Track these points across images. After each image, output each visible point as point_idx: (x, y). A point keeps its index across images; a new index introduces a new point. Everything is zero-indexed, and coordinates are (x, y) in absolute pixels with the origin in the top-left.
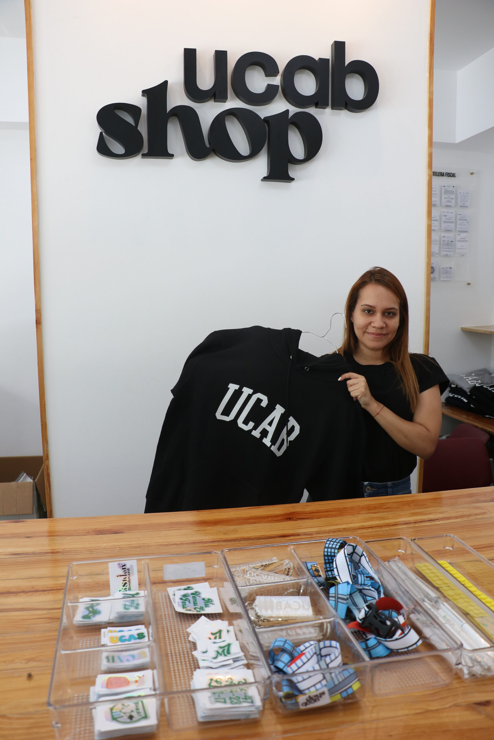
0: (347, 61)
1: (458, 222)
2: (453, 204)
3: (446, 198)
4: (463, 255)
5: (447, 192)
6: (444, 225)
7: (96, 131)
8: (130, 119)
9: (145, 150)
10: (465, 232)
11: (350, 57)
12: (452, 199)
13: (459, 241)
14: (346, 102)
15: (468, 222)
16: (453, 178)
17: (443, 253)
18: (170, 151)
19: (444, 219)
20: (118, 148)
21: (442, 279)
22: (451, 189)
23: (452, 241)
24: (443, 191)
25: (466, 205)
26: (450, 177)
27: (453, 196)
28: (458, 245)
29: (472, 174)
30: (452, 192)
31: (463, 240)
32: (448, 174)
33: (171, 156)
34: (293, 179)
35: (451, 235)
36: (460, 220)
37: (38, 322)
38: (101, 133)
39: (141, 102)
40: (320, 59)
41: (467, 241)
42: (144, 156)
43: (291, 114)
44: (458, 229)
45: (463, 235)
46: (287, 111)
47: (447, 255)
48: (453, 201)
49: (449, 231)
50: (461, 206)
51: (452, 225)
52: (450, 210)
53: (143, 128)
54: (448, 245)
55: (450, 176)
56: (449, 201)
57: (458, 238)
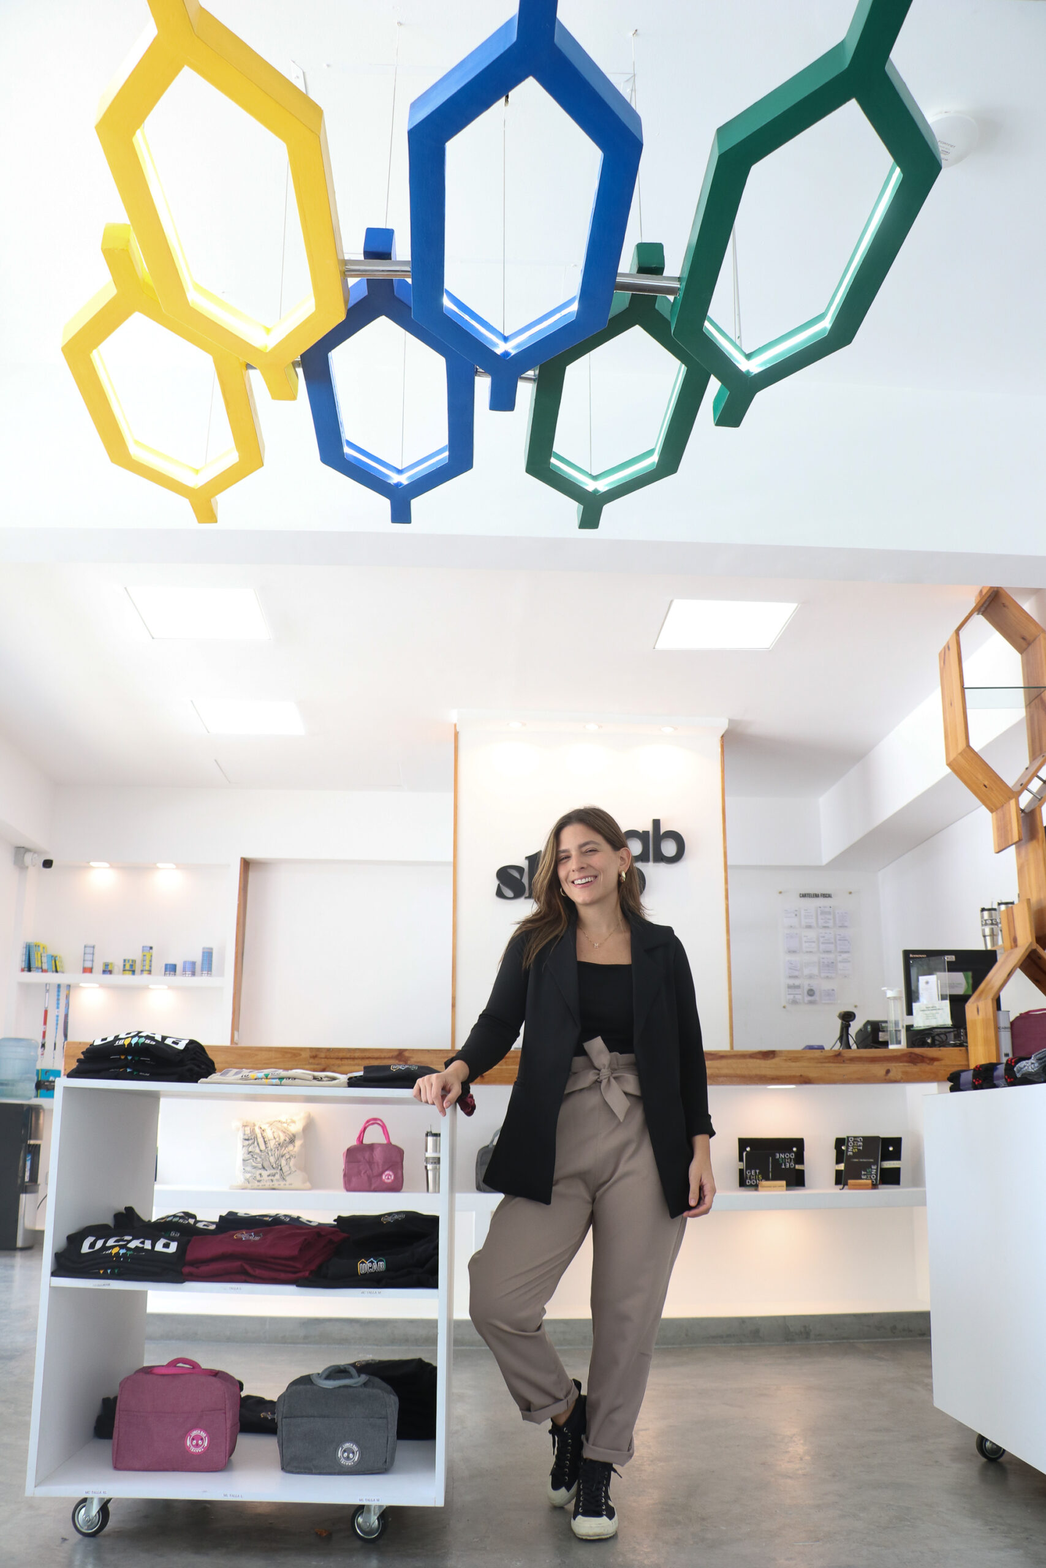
1: (838, 942)
2: (831, 924)
3: (822, 919)
4: (845, 977)
5: (823, 913)
6: (822, 947)
7: (495, 883)
8: (516, 874)
9: (527, 894)
10: (846, 952)
11: (663, 829)
12: (829, 919)
13: (840, 962)
14: (663, 858)
15: (849, 942)
16: (830, 898)
17: (823, 975)
19: (822, 940)
20: (508, 893)
21: (824, 1002)
22: (827, 910)
23: (833, 963)
24: (819, 912)
25: (846, 924)
26: (826, 899)
27: (831, 917)
28: (840, 966)
29: (850, 893)
30: (829, 913)
31: (845, 961)
32: (824, 895)
35: (831, 956)
36: (839, 940)
37: (454, 1006)
38: (499, 884)
39: (524, 864)
40: (643, 832)
41: (849, 962)
42: (526, 898)
44: (839, 950)
45: (845, 956)
47: (827, 977)
48: (831, 921)
49: (829, 952)
50: (841, 927)
51: (832, 947)
52: (828, 931)
53: (525, 880)
54: (828, 966)
55: (826, 897)
56: (826, 922)
57: (839, 959)
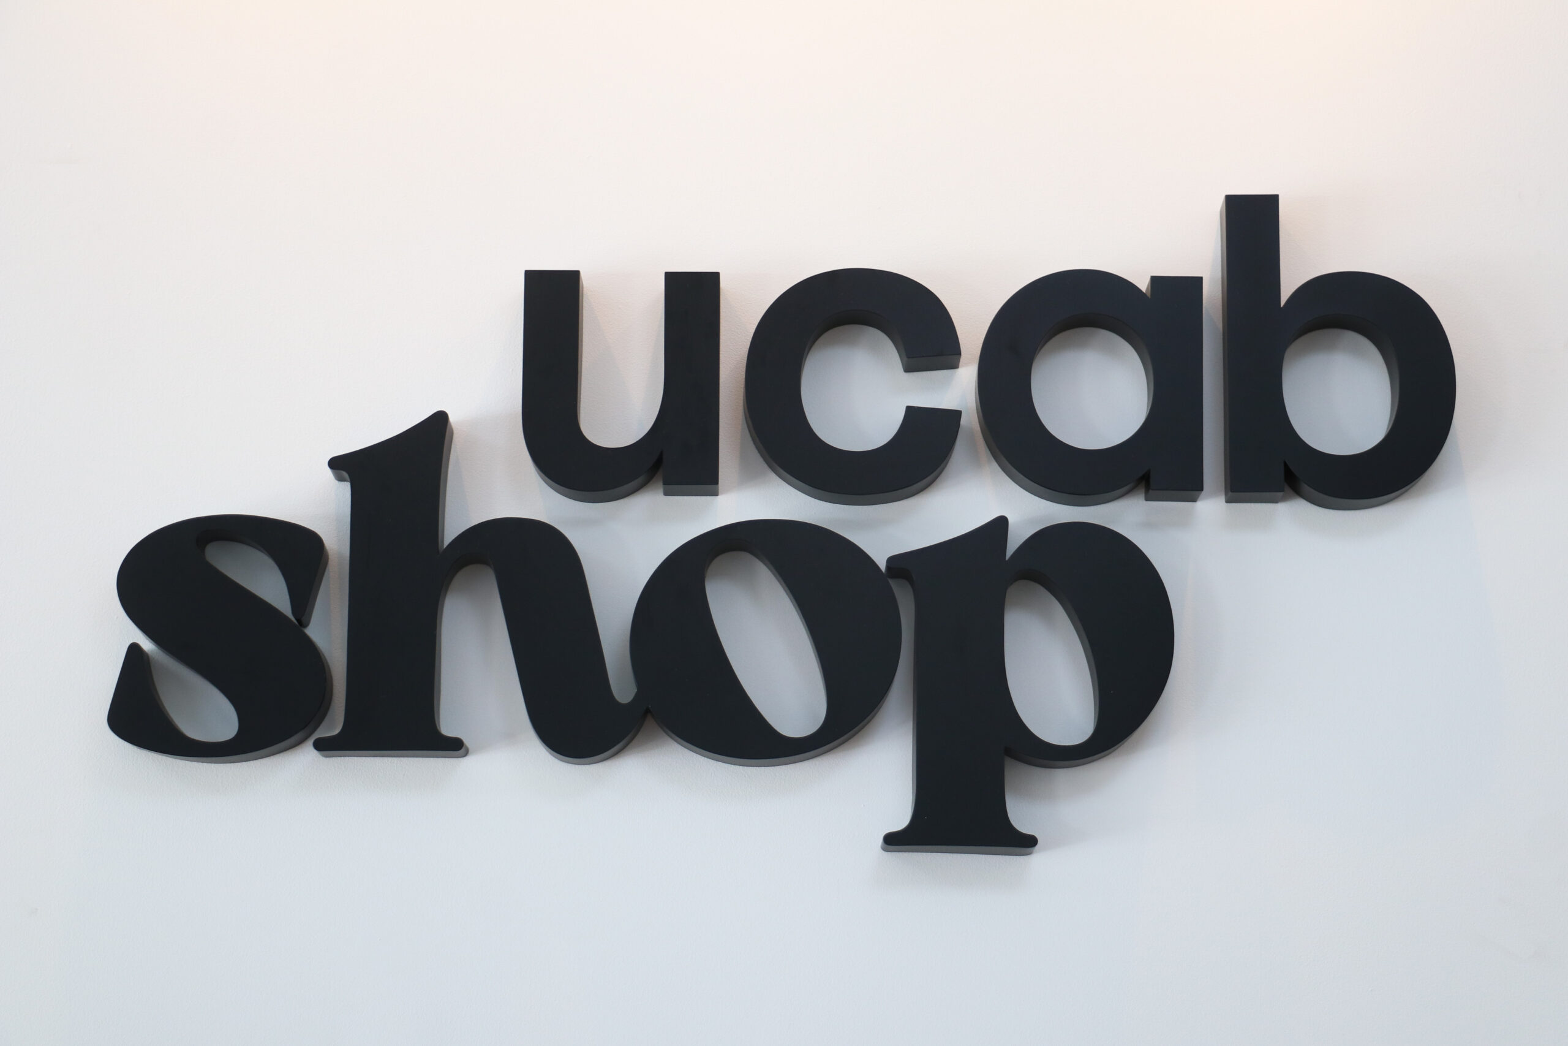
0: (1291, 279)
7: (110, 635)
8: (270, 588)
14: (1285, 464)
18: (448, 727)
20: (208, 714)
33: (454, 747)
34: (1026, 843)
38: (134, 646)
40: (1157, 282)
42: (323, 746)
43: (1017, 536)
46: (1000, 525)
